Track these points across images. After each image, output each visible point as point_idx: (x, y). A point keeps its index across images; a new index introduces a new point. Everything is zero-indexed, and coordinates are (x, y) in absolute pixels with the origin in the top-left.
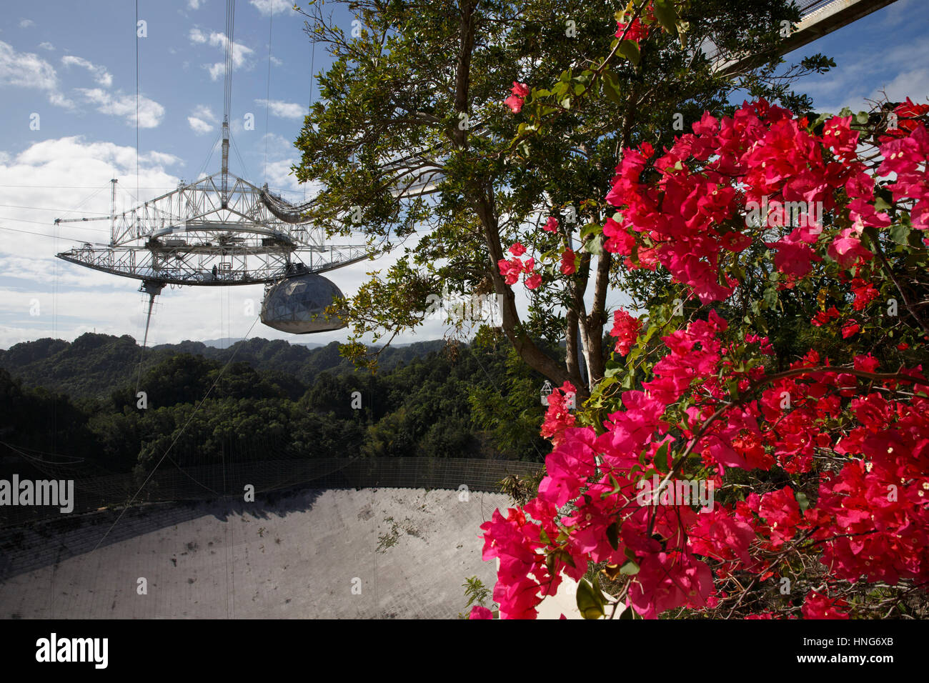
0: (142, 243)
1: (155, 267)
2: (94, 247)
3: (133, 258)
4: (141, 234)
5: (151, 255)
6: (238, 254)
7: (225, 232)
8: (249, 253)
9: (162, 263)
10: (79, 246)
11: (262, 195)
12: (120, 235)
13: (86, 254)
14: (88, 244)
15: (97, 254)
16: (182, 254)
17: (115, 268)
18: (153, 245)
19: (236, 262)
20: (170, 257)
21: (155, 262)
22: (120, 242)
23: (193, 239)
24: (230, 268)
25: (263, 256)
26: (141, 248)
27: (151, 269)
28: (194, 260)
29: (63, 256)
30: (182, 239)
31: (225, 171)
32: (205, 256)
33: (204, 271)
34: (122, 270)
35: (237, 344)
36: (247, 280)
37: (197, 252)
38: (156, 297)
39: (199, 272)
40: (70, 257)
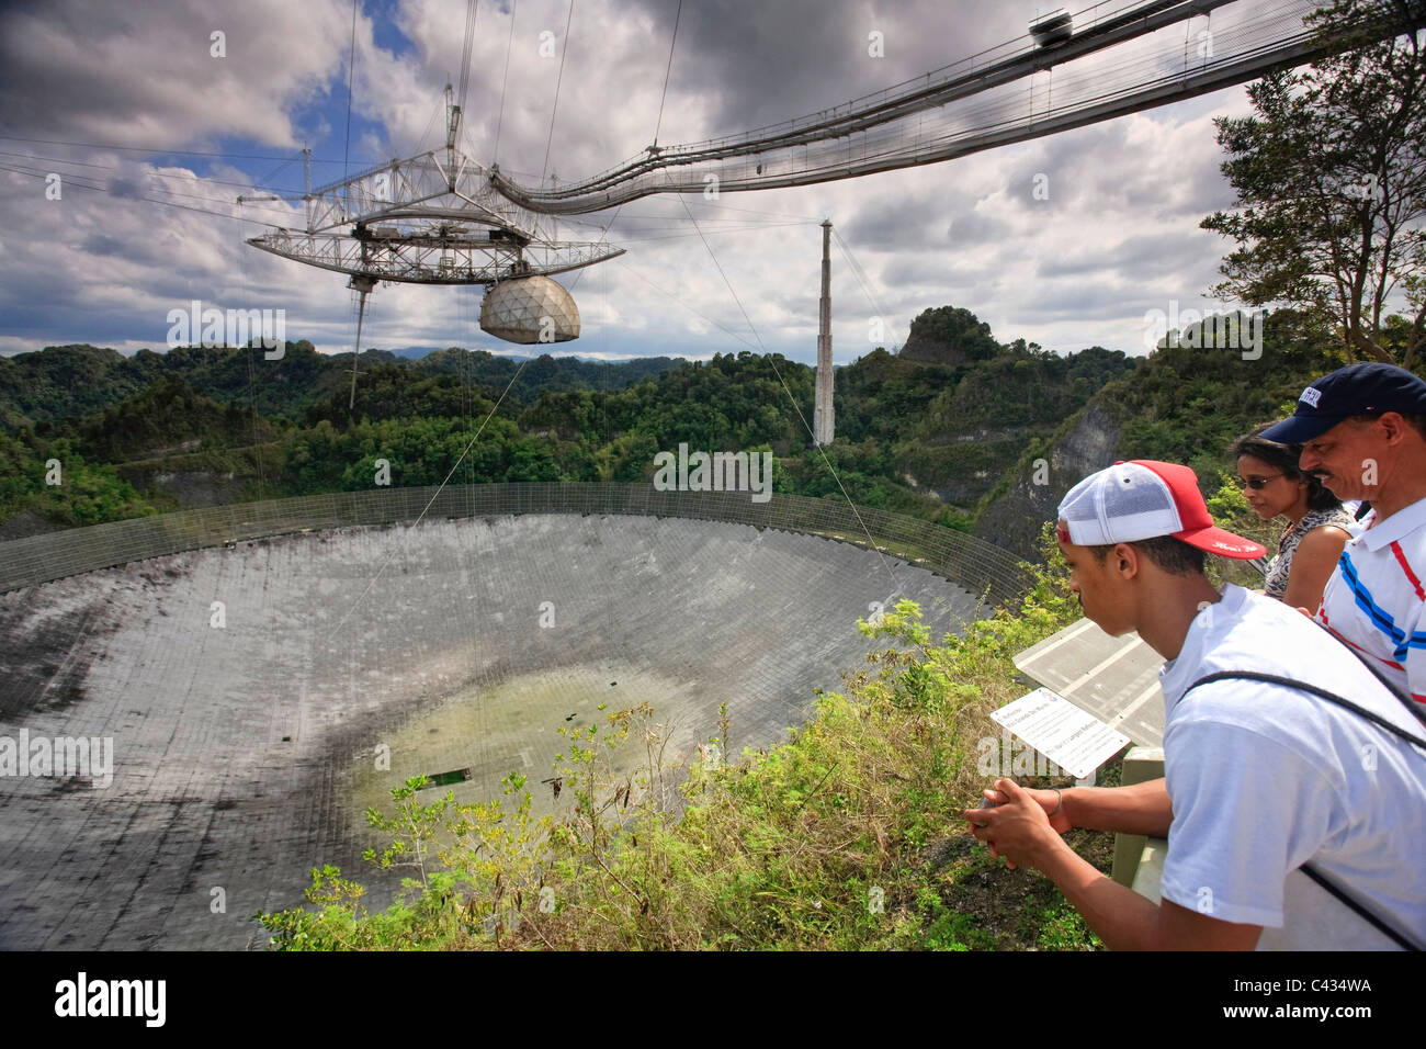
0: (348, 229)
1: (365, 259)
2: (290, 233)
3: (338, 249)
4: (346, 220)
5: (359, 244)
6: (463, 248)
7: (446, 221)
8: (476, 248)
9: (372, 255)
10: (272, 231)
11: (493, 178)
12: (317, 220)
13: (281, 241)
14: (282, 229)
15: (294, 242)
16: (395, 246)
17: (317, 259)
18: (361, 233)
19: (460, 258)
20: (382, 249)
21: (364, 252)
22: (319, 228)
23: (403, 227)
24: (453, 264)
25: (492, 251)
26: (347, 237)
27: (361, 262)
28: (410, 252)
29: (254, 242)
30: (392, 227)
31: (451, 146)
32: (423, 249)
33: (422, 267)
34: (325, 261)
36: (471, 279)
37: (413, 244)
38: (368, 294)
39: (417, 266)
40: (263, 244)
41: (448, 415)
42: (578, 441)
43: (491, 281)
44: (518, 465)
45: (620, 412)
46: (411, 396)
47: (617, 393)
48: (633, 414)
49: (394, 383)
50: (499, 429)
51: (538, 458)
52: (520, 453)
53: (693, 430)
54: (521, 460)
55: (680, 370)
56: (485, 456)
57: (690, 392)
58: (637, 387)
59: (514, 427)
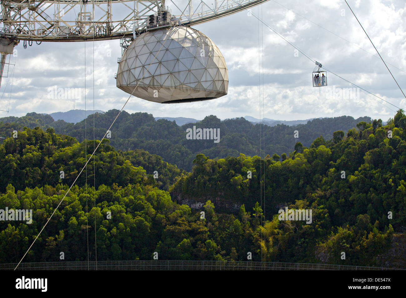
6: (101, 1)
24: (90, 19)
32: (63, 6)
33: (61, 24)
35: (91, 117)
39: (55, 25)
41: (95, 183)
42: (238, 214)
43: (129, 35)
44: (168, 241)
45: (286, 180)
46: (56, 162)
47: (284, 158)
48: (301, 182)
49: (41, 148)
50: (149, 199)
51: (193, 233)
52: (172, 228)
53: (370, 201)
54: (172, 234)
55: (357, 131)
56: (132, 229)
57: (367, 156)
58: (306, 150)
59: (166, 197)
